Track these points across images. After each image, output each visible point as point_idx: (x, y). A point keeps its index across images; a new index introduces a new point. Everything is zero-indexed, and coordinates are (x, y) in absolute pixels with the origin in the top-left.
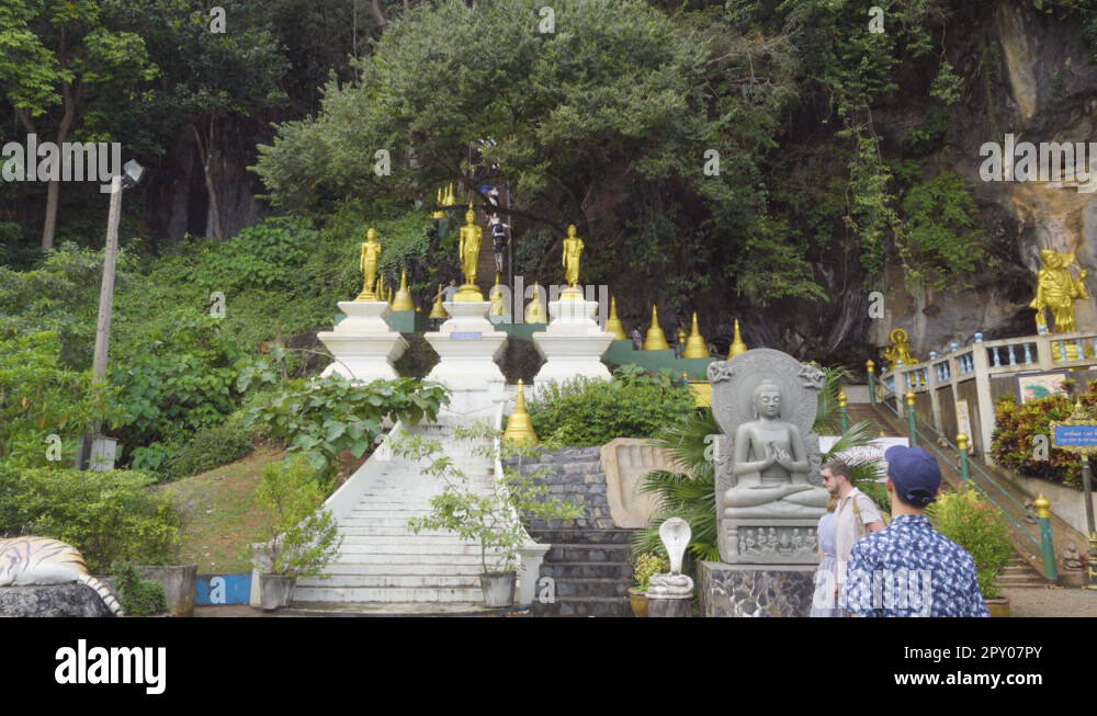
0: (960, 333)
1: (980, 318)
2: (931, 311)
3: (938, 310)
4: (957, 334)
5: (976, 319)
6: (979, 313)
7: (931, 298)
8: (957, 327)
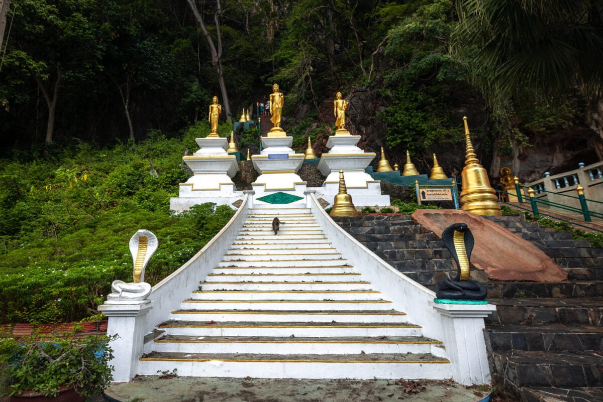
0: (538, 169)
1: (551, 161)
2: (522, 157)
3: (526, 157)
4: (536, 170)
5: (548, 161)
6: (550, 158)
7: (521, 151)
8: (538, 166)
